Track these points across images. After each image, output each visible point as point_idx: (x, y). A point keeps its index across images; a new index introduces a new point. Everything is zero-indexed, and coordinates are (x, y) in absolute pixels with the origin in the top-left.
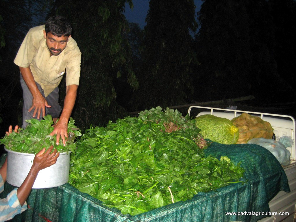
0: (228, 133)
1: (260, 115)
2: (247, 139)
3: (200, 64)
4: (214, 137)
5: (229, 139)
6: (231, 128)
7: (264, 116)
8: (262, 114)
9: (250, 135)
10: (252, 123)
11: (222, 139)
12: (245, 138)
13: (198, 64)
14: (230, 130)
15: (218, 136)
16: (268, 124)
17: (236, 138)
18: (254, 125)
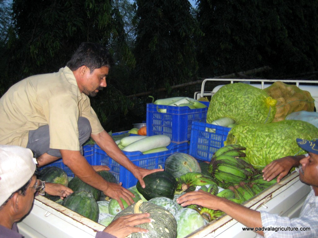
0: (263, 106)
1: (295, 84)
2: (286, 114)
3: (204, 34)
4: (246, 111)
5: (265, 113)
6: (267, 99)
7: (300, 84)
8: (298, 82)
9: (289, 108)
10: (289, 93)
11: (257, 114)
12: (283, 113)
13: (202, 35)
14: (266, 102)
15: (252, 110)
16: (307, 93)
17: (273, 112)
18: (292, 96)
